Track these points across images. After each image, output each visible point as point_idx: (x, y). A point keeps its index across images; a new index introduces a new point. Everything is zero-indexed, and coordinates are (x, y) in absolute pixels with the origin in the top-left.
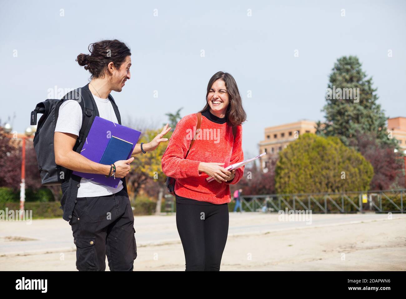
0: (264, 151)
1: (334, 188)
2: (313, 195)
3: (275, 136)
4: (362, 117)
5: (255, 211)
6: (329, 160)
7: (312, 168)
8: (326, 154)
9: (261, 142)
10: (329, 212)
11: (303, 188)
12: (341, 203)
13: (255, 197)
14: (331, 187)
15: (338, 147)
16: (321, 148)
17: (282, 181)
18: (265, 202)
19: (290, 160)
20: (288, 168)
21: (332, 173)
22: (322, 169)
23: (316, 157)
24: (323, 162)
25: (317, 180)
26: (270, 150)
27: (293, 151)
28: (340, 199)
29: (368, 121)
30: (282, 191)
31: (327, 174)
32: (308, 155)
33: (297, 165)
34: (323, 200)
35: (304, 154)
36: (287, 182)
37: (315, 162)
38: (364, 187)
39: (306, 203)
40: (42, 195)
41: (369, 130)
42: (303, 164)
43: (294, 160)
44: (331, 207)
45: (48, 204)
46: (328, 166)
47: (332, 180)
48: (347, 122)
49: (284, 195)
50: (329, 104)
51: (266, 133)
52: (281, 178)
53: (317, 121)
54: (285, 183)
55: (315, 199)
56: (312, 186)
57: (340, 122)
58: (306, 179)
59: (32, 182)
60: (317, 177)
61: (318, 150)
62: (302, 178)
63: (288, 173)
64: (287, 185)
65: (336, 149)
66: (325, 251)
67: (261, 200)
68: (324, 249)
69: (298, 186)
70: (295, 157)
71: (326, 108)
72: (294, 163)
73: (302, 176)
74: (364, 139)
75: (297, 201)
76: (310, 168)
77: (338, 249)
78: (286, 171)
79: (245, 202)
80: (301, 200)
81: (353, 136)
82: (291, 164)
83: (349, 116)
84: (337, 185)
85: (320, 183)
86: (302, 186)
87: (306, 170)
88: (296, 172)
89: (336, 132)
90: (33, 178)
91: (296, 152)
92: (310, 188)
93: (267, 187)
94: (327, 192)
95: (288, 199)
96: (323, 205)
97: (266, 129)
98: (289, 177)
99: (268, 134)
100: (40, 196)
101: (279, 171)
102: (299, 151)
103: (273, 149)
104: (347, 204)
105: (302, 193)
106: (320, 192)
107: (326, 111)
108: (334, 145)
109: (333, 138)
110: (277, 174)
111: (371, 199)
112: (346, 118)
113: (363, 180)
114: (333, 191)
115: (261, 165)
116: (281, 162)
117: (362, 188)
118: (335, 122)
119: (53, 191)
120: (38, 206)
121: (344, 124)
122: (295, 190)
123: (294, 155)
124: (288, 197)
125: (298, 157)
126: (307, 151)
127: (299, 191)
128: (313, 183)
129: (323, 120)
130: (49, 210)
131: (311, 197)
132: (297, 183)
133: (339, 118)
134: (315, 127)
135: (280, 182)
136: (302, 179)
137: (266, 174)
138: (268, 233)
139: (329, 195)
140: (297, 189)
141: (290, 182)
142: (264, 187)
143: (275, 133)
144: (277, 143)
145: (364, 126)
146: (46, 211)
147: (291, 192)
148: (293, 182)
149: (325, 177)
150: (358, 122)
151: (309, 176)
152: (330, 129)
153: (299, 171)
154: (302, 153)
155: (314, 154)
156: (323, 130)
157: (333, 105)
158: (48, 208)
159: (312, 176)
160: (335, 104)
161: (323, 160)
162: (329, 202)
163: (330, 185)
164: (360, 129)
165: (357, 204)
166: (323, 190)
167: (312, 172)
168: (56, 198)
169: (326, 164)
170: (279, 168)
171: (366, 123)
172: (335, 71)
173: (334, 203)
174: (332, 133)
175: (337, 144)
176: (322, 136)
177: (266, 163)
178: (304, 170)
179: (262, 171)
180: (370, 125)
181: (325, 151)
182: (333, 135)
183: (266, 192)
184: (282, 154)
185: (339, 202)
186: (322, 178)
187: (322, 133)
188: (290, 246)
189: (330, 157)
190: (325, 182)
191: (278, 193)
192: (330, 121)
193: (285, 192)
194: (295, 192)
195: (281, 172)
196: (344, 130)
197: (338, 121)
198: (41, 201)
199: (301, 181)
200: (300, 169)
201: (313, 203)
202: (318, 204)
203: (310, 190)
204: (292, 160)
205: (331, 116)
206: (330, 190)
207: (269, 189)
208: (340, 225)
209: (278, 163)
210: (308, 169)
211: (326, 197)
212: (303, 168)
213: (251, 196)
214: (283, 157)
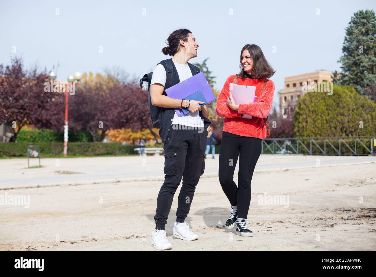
0: (283, 98)
1: (348, 132)
2: (328, 139)
3: (295, 85)
5: (275, 153)
6: (344, 107)
7: (328, 114)
8: (341, 101)
9: (281, 90)
10: (343, 154)
11: (319, 132)
12: (354, 146)
13: (275, 140)
14: (346, 131)
15: (352, 95)
16: (337, 96)
17: (301, 125)
18: (284, 146)
19: (307, 107)
20: (306, 114)
21: (346, 119)
22: (337, 116)
23: (332, 104)
24: (338, 109)
25: (332, 125)
26: (289, 98)
27: (310, 98)
28: (354, 143)
30: (300, 135)
31: (341, 120)
32: (325, 102)
33: (314, 111)
34: (338, 143)
35: (321, 101)
36: (305, 127)
37: (331, 108)
39: (322, 146)
40: (82, 136)
42: (320, 111)
43: (312, 106)
44: (344, 150)
45: (88, 144)
46: (343, 112)
47: (346, 125)
48: (362, 72)
49: (301, 138)
50: (345, 56)
51: (285, 82)
52: (299, 123)
53: (334, 72)
54: (303, 127)
55: (330, 142)
56: (327, 131)
57: (356, 72)
58: (323, 124)
59: (73, 125)
60: (332, 122)
61: (334, 98)
63: (306, 118)
64: (305, 129)
65: (350, 97)
66: (338, 185)
67: (281, 143)
68: (337, 183)
69: (315, 130)
70: (313, 104)
71: (342, 59)
72: (311, 109)
73: (319, 121)
75: (313, 144)
76: (327, 114)
77: (350, 184)
78: (304, 116)
79: (266, 144)
80: (317, 143)
81: (368, 85)
82: (309, 110)
83: (364, 66)
84: (350, 129)
85: (335, 128)
86: (318, 130)
87: (322, 115)
88: (313, 117)
89: (352, 81)
90: (74, 122)
91: (313, 99)
92: (326, 132)
93: (287, 131)
94: (341, 136)
95: (306, 142)
96: (337, 148)
97: (286, 78)
98: (307, 122)
99: (288, 83)
100: (81, 137)
101: (298, 117)
102: (317, 99)
103: (292, 97)
104: (359, 147)
105: (319, 137)
106: (335, 136)
107: (342, 62)
108: (349, 93)
109: (348, 86)
110: (296, 119)
112: (361, 68)
114: (347, 135)
115: (281, 111)
116: (299, 108)
117: (374, 133)
118: (351, 72)
119: (92, 133)
120: (80, 146)
121: (359, 74)
122: (312, 134)
123: (311, 102)
124: (306, 140)
125: (315, 104)
126: (324, 98)
127: (316, 135)
128: (329, 128)
129: (340, 71)
130: (90, 149)
131: (327, 140)
132: (313, 128)
133: (354, 68)
134: (332, 77)
135: (298, 127)
136: (319, 124)
137: (286, 119)
138: (288, 170)
139: (343, 139)
140: (313, 133)
141: (308, 127)
142: (284, 131)
143: (294, 82)
144: (296, 92)
146: (87, 151)
147: (308, 136)
148: (310, 127)
149: (340, 123)
150: (373, 73)
151: (325, 122)
152: (346, 78)
153: (315, 117)
154: (319, 101)
155: (330, 101)
156: (339, 80)
157: (349, 57)
158: (89, 147)
159: (328, 121)
160: (351, 55)
161: (338, 107)
162: (343, 145)
163: (345, 129)
164: (374, 79)
165: (369, 147)
166: (338, 134)
167: (328, 118)
168: (94, 139)
169: (341, 111)
170: (298, 113)
172: (352, 24)
173: (348, 146)
174: (347, 83)
175: (352, 92)
176: (338, 85)
177: (285, 110)
178: (321, 116)
179: (282, 117)
181: (340, 99)
182: (348, 84)
183: (285, 136)
184: (300, 101)
185: (352, 145)
186: (337, 123)
187: (338, 82)
188: (307, 180)
189: (345, 105)
190: (339, 126)
191: (296, 136)
192: (346, 71)
193: (303, 136)
194: (312, 136)
195: (299, 117)
196: (359, 80)
197: (353, 71)
198: (81, 142)
199: (317, 125)
200: (317, 115)
201: (328, 146)
202: (332, 146)
203: (326, 134)
204: (310, 106)
205: (347, 67)
206: (344, 134)
207: (288, 134)
208: (352, 165)
209: (297, 110)
210: (325, 115)
211: (340, 141)
212: (320, 114)
213: (272, 139)
214: (302, 103)
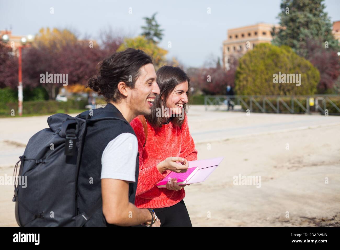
2: (267, 98)
3: (237, 36)
4: (311, 24)
6: (282, 67)
7: (267, 74)
10: (281, 112)
11: (259, 91)
12: (291, 105)
14: (283, 90)
15: (289, 55)
16: (275, 56)
17: (241, 84)
19: (248, 66)
20: (246, 73)
23: (271, 64)
24: (277, 69)
26: (232, 49)
27: (251, 58)
28: (291, 101)
29: (316, 27)
30: (241, 93)
32: (264, 61)
33: (254, 71)
34: (276, 102)
35: (260, 61)
37: (270, 68)
38: (311, 90)
39: (261, 104)
41: (317, 35)
42: (260, 70)
43: (252, 66)
44: (282, 108)
48: (298, 28)
49: (242, 97)
50: (283, 12)
51: (228, 34)
52: (240, 81)
54: (244, 86)
55: (269, 101)
56: (266, 90)
57: (293, 27)
58: (262, 83)
60: (271, 81)
61: (272, 58)
62: (258, 82)
63: (247, 77)
65: (288, 57)
66: (276, 167)
69: (255, 89)
70: (253, 64)
71: (280, 15)
72: (251, 68)
73: (259, 80)
74: (313, 43)
75: (253, 102)
76: (265, 73)
78: (245, 75)
80: (258, 102)
81: (303, 40)
82: (249, 70)
83: (300, 22)
84: (287, 88)
85: (274, 87)
86: (258, 89)
88: (253, 76)
89: (289, 36)
91: (253, 59)
94: (279, 94)
95: (246, 100)
96: (276, 106)
97: (229, 31)
98: (247, 81)
99: (231, 35)
102: (256, 59)
104: (296, 106)
105: (258, 95)
106: (273, 94)
110: (237, 77)
111: (317, 103)
112: (297, 24)
113: (310, 84)
114: (285, 94)
116: (240, 67)
117: (309, 91)
118: (288, 27)
121: (296, 30)
123: (251, 62)
125: (255, 64)
126: (263, 58)
127: (256, 93)
128: (268, 87)
133: (291, 24)
135: (239, 85)
138: (228, 140)
139: (281, 97)
140: (253, 91)
141: (248, 85)
143: (236, 34)
145: (313, 32)
147: (249, 94)
148: (250, 85)
150: (308, 28)
151: (264, 81)
152: (284, 33)
155: (269, 61)
156: (277, 34)
159: (267, 81)
161: (276, 66)
162: (281, 103)
163: (282, 88)
164: (309, 34)
165: (305, 106)
166: (276, 93)
167: (267, 77)
170: (239, 73)
171: (315, 29)
173: (285, 104)
175: (289, 52)
180: (318, 31)
182: (286, 39)
185: (289, 103)
189: (283, 64)
190: (277, 85)
191: (237, 94)
193: (243, 94)
195: (240, 76)
196: (295, 35)
197: (290, 27)
200: (257, 74)
201: (267, 105)
202: (271, 105)
204: (250, 66)
205: (284, 22)
206: (282, 93)
208: (290, 131)
211: (279, 99)
214: (243, 63)
